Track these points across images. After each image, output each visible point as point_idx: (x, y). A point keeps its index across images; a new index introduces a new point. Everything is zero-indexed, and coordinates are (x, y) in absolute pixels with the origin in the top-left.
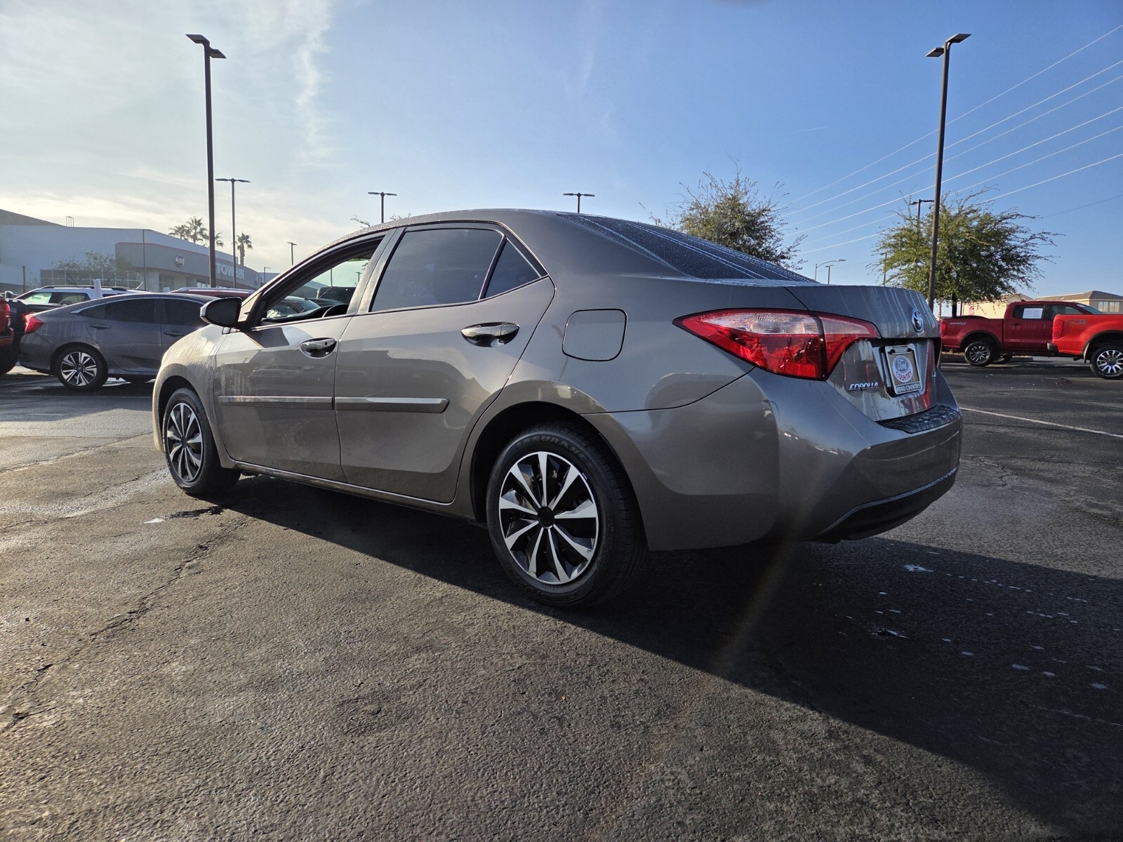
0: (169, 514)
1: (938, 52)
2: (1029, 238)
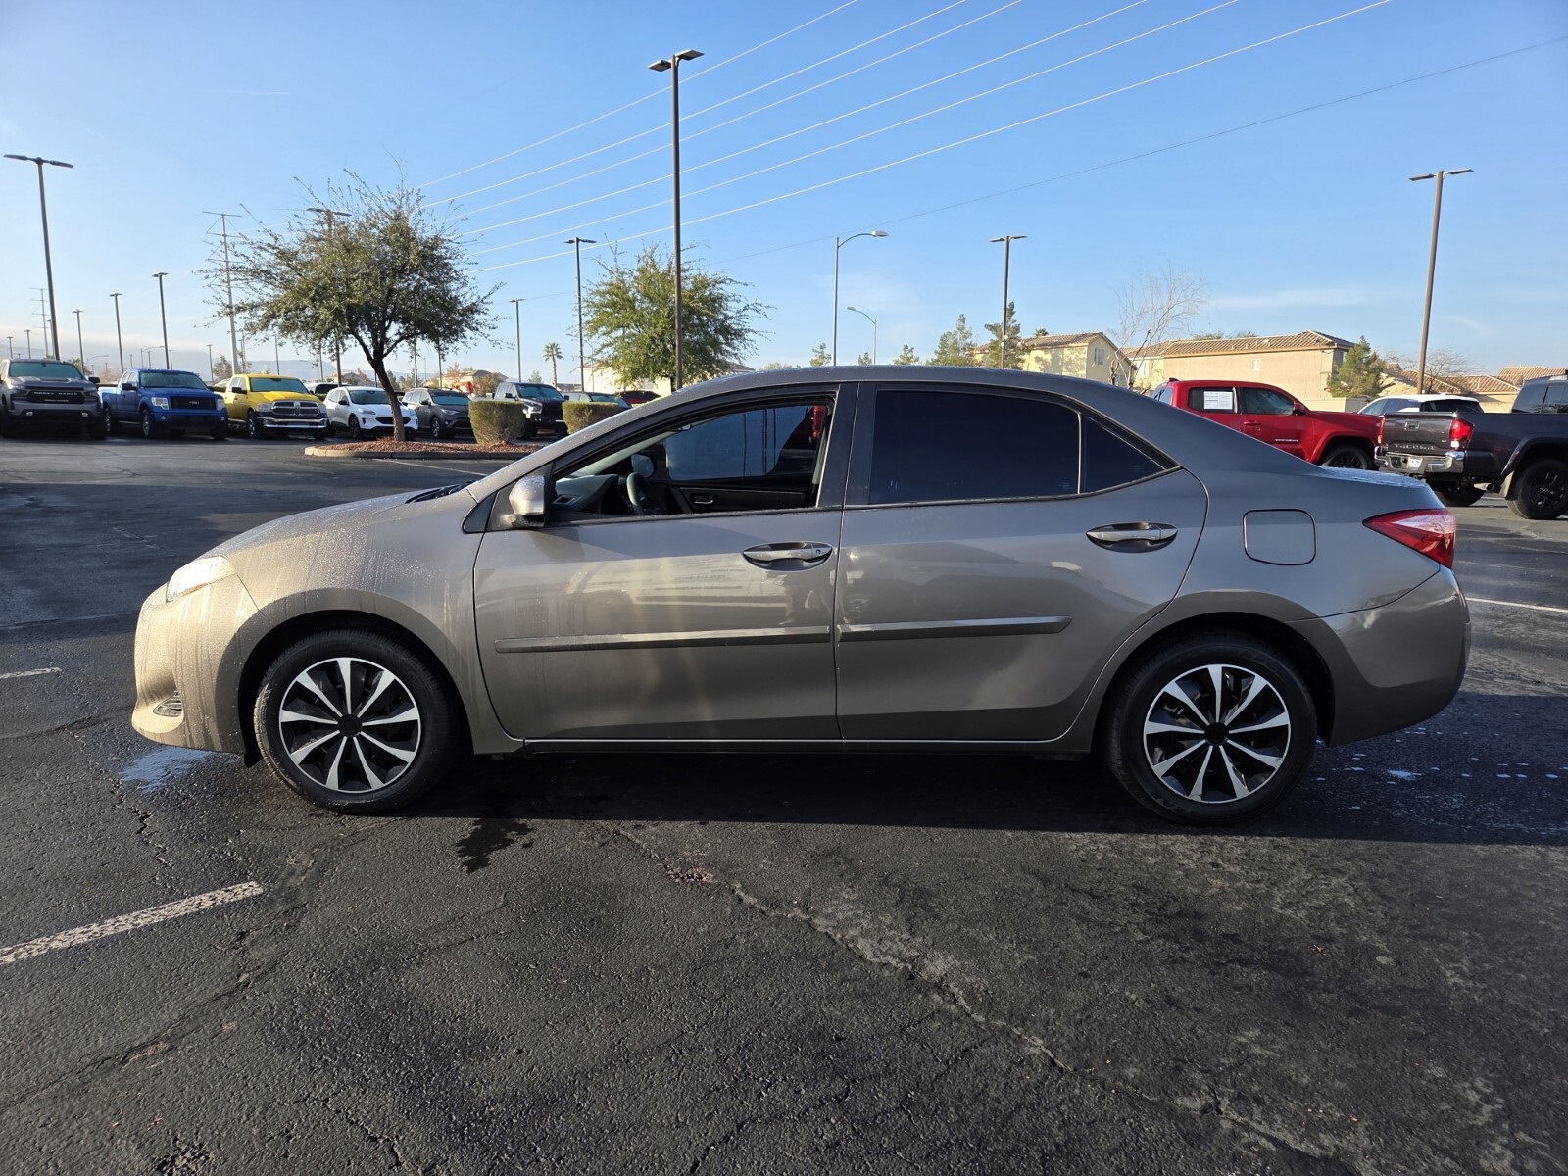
1: (664, 65)
2: (742, 308)
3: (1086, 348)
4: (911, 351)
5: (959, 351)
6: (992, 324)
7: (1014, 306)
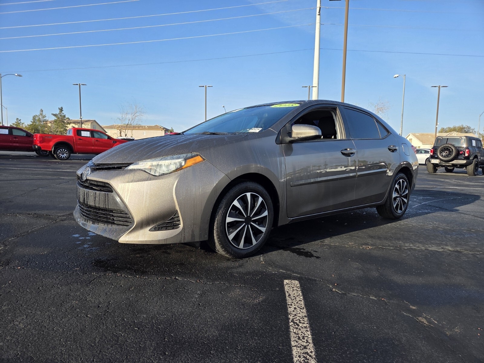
0: (318, 253)
3: (90, 125)
4: (20, 120)
5: (41, 122)
6: (54, 113)
7: (62, 108)
